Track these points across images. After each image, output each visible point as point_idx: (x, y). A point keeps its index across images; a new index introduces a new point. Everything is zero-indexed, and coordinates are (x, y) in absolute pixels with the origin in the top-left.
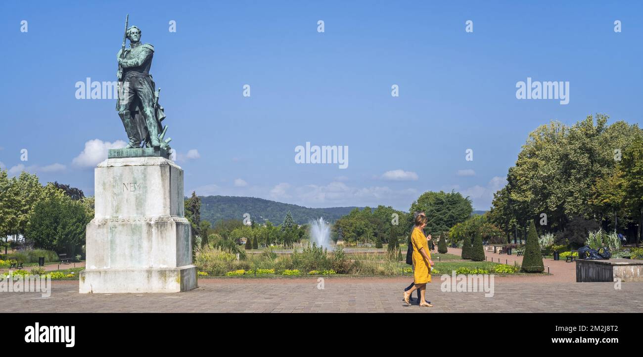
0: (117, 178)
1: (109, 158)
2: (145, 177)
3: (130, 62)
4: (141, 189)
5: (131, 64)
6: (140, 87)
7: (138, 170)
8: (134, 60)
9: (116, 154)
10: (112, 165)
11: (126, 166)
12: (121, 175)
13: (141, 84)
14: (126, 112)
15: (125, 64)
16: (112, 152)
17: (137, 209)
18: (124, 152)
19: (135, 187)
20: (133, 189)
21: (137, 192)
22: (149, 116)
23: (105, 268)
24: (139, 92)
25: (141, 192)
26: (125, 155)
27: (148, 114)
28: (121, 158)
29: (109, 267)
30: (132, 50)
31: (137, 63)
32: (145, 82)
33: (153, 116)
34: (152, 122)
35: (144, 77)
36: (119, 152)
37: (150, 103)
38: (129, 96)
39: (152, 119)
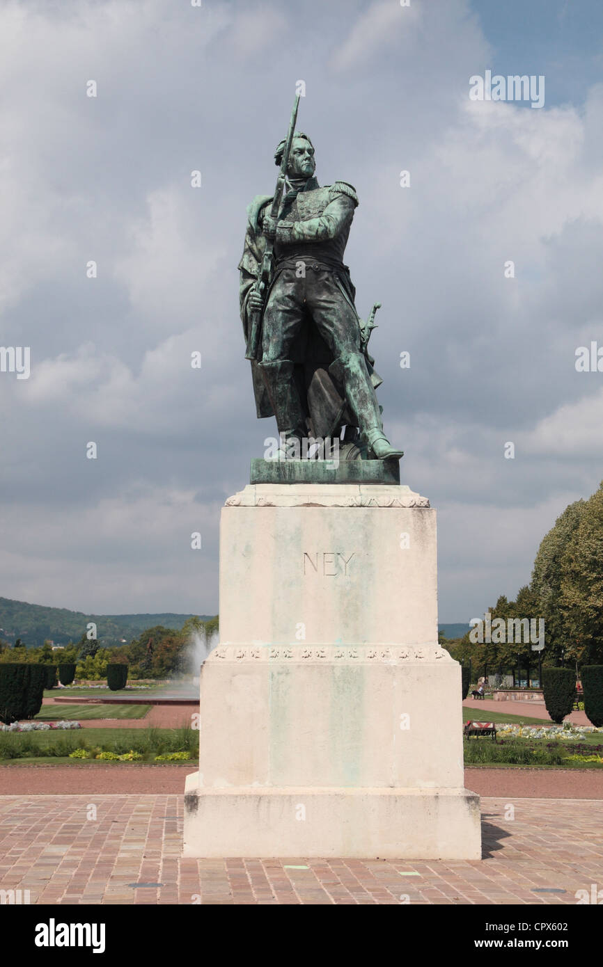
0: (287, 537)
1: (254, 483)
2: (368, 537)
3: (305, 228)
4: (355, 570)
5: (306, 231)
6: (324, 297)
7: (346, 518)
8: (314, 223)
9: (274, 473)
10: (268, 500)
11: (308, 505)
12: (299, 530)
14: (283, 364)
15: (286, 232)
16: (263, 467)
17: (346, 625)
18: (295, 469)
19: (337, 565)
20: (331, 569)
21: (344, 578)
22: (355, 376)
23: (256, 784)
24: (323, 312)
25: (355, 579)
26: (298, 475)
27: (353, 370)
28: (291, 483)
29: (267, 783)
32: (339, 284)
34: (368, 391)
36: (283, 468)
37: (355, 340)
38: (291, 320)
39: (366, 385)
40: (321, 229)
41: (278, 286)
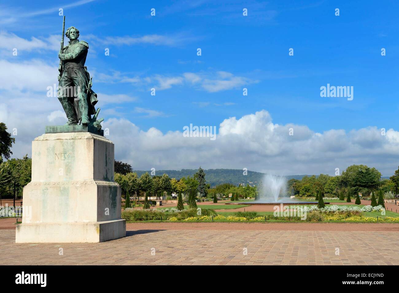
0: (51, 149)
1: (46, 133)
2: (73, 148)
3: (67, 56)
4: (70, 158)
5: (67, 57)
6: (75, 76)
7: (67, 143)
8: (69, 54)
9: (52, 130)
10: (47, 138)
11: (58, 139)
12: (54, 147)
13: (76, 73)
15: (63, 57)
16: (49, 128)
17: (67, 175)
18: (58, 129)
19: (65, 157)
20: (63, 158)
21: (66, 161)
22: (81, 99)
23: (38, 222)
24: (75, 81)
25: (70, 161)
26: (59, 130)
28: (55, 133)
29: (41, 222)
30: (70, 46)
31: (72, 56)
33: (84, 100)
34: (83, 104)
35: (78, 68)
36: (54, 129)
37: (82, 88)
38: (67, 83)
39: (83, 102)
40: (71, 56)
41: (63, 74)
